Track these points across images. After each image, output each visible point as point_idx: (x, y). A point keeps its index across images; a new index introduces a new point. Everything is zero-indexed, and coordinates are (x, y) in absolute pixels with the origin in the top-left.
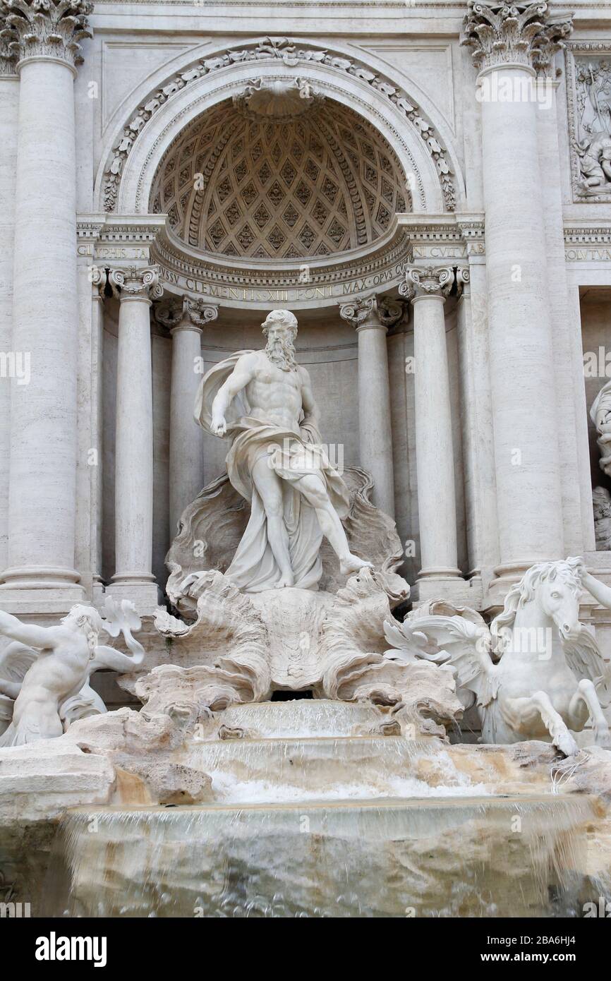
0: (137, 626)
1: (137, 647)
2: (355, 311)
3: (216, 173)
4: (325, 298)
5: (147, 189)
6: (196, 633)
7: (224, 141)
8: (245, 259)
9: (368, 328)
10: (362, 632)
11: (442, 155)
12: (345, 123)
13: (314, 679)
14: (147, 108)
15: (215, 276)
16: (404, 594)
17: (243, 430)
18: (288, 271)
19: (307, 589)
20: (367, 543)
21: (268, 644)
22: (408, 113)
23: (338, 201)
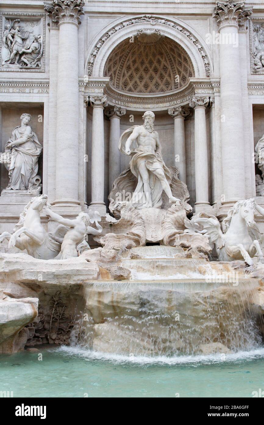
0: (100, 220)
1: (101, 227)
2: (174, 112)
3: (126, 63)
4: (163, 107)
5: (103, 68)
6: (120, 222)
7: (129, 51)
8: (135, 93)
9: (178, 118)
10: (177, 223)
11: (205, 57)
12: (171, 45)
13: (160, 239)
14: (103, 40)
15: (125, 99)
16: (190, 210)
17: (136, 153)
18: (150, 98)
19: (157, 208)
20: (177, 192)
21: (145, 227)
22: (194, 42)
23: (168, 73)
